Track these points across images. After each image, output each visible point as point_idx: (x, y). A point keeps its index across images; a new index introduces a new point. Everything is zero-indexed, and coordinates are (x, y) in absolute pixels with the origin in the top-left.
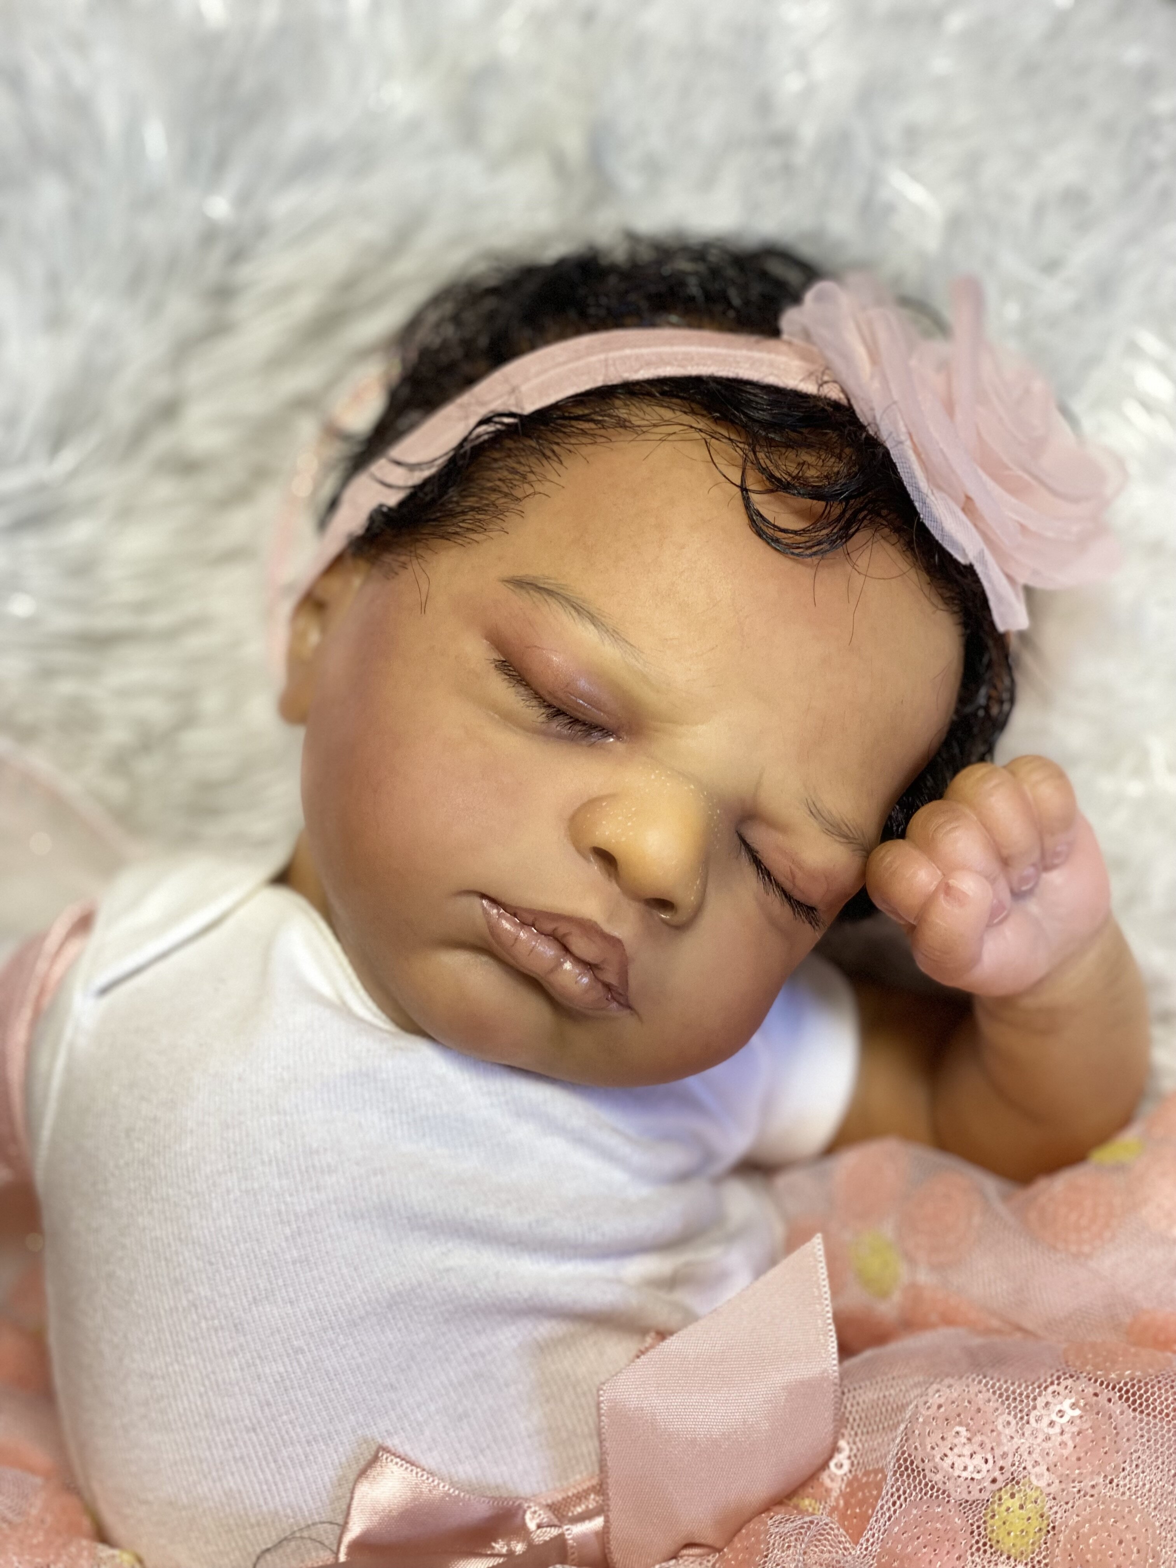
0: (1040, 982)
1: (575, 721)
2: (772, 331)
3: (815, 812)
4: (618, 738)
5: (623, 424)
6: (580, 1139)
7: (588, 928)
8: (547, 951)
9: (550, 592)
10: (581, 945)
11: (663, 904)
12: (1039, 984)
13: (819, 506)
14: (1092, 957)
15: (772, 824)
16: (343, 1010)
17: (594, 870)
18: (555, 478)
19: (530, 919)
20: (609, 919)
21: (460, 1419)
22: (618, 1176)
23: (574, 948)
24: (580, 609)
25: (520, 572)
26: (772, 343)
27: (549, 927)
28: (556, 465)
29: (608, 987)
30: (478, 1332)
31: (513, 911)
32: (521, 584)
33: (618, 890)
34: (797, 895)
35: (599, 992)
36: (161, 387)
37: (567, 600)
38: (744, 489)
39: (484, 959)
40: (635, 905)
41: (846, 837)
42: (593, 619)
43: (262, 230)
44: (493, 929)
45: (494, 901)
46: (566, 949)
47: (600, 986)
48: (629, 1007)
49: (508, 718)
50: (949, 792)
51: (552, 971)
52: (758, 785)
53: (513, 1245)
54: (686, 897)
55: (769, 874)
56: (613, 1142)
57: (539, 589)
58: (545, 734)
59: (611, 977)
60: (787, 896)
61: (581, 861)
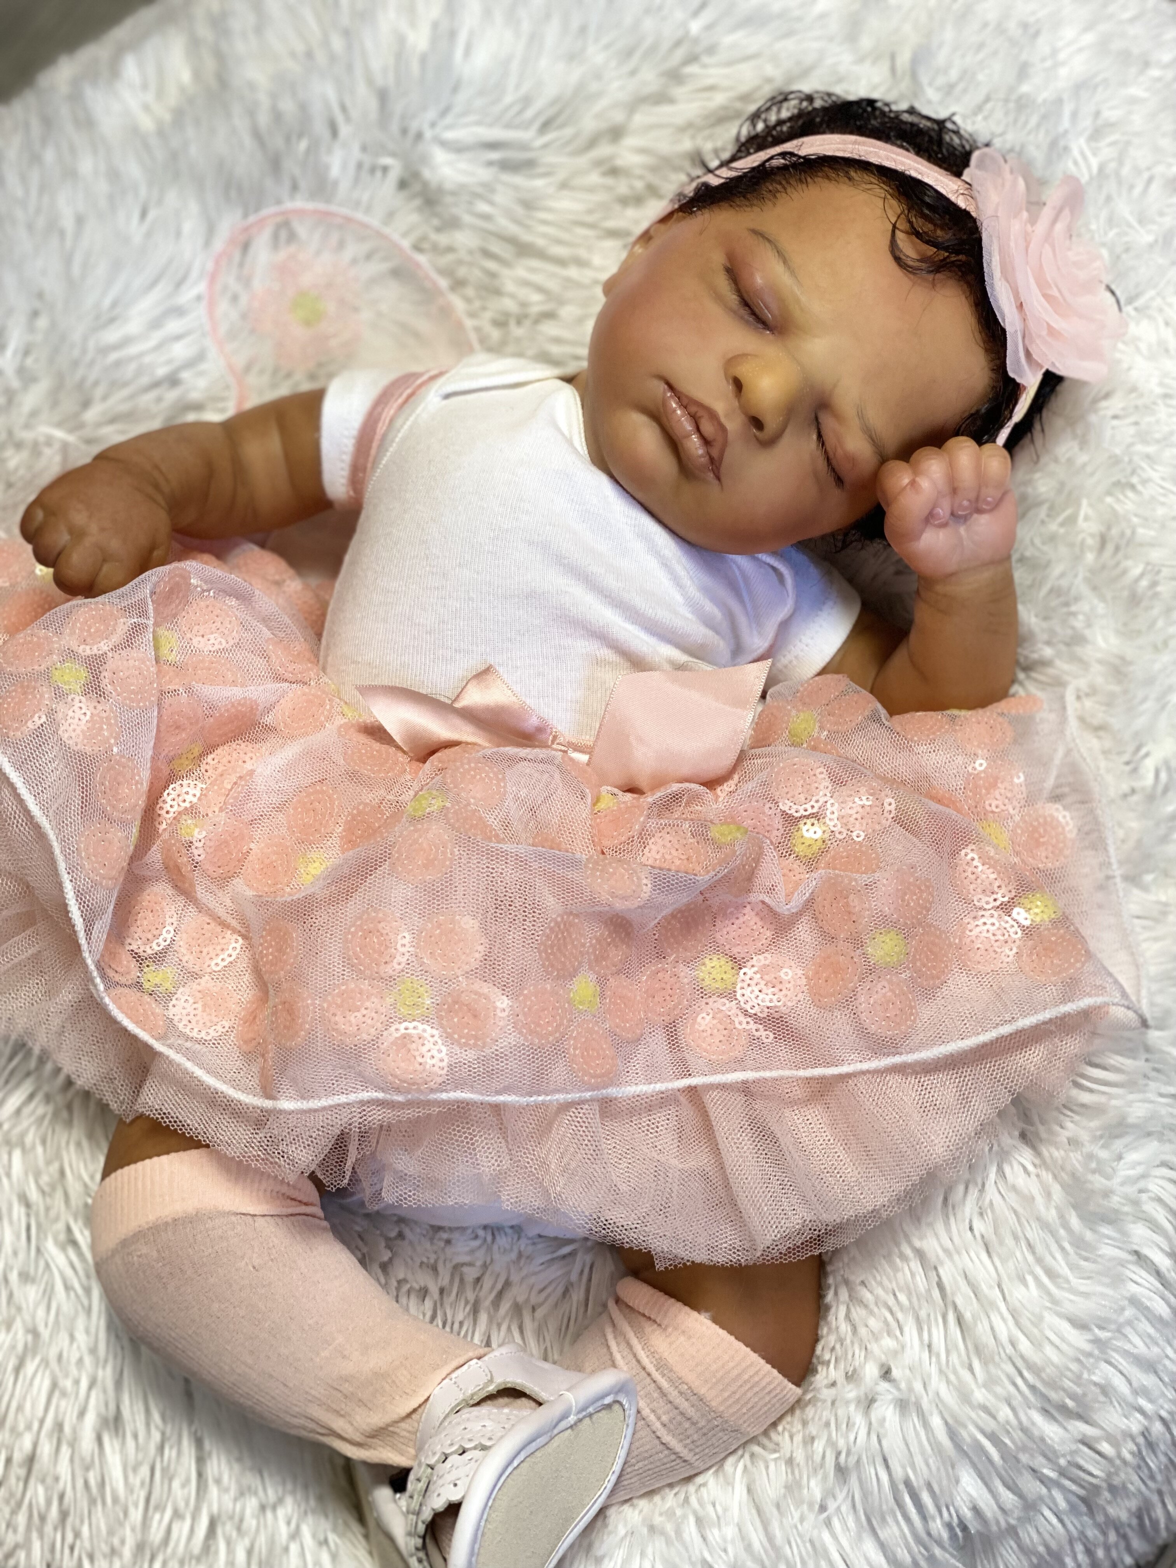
0: (952, 575)
1: (753, 313)
2: (958, 174)
3: (861, 416)
4: (772, 333)
6: (665, 565)
7: (713, 415)
8: (688, 426)
9: (769, 241)
10: (706, 427)
11: (757, 423)
12: (949, 577)
13: (931, 251)
14: (986, 575)
15: (837, 416)
16: (570, 442)
17: (730, 388)
19: (685, 402)
20: (726, 416)
21: (539, 675)
22: (679, 598)
23: (702, 428)
24: (781, 254)
25: (758, 228)
26: (955, 179)
27: (693, 409)
29: (711, 459)
30: (567, 635)
31: (679, 396)
32: (755, 232)
33: (737, 404)
34: (834, 462)
35: (704, 460)
36: (618, 117)
37: (776, 247)
38: (894, 227)
39: (654, 424)
40: (743, 416)
41: (873, 440)
42: (785, 261)
43: (711, 50)
44: (664, 403)
45: (671, 387)
46: (697, 427)
47: (707, 457)
48: (718, 478)
49: (719, 298)
50: (944, 447)
51: (685, 438)
52: (835, 386)
53: (606, 597)
54: (772, 423)
55: (823, 444)
56: (681, 572)
57: (765, 238)
58: (735, 312)
59: (715, 453)
60: (828, 460)
61: (725, 382)
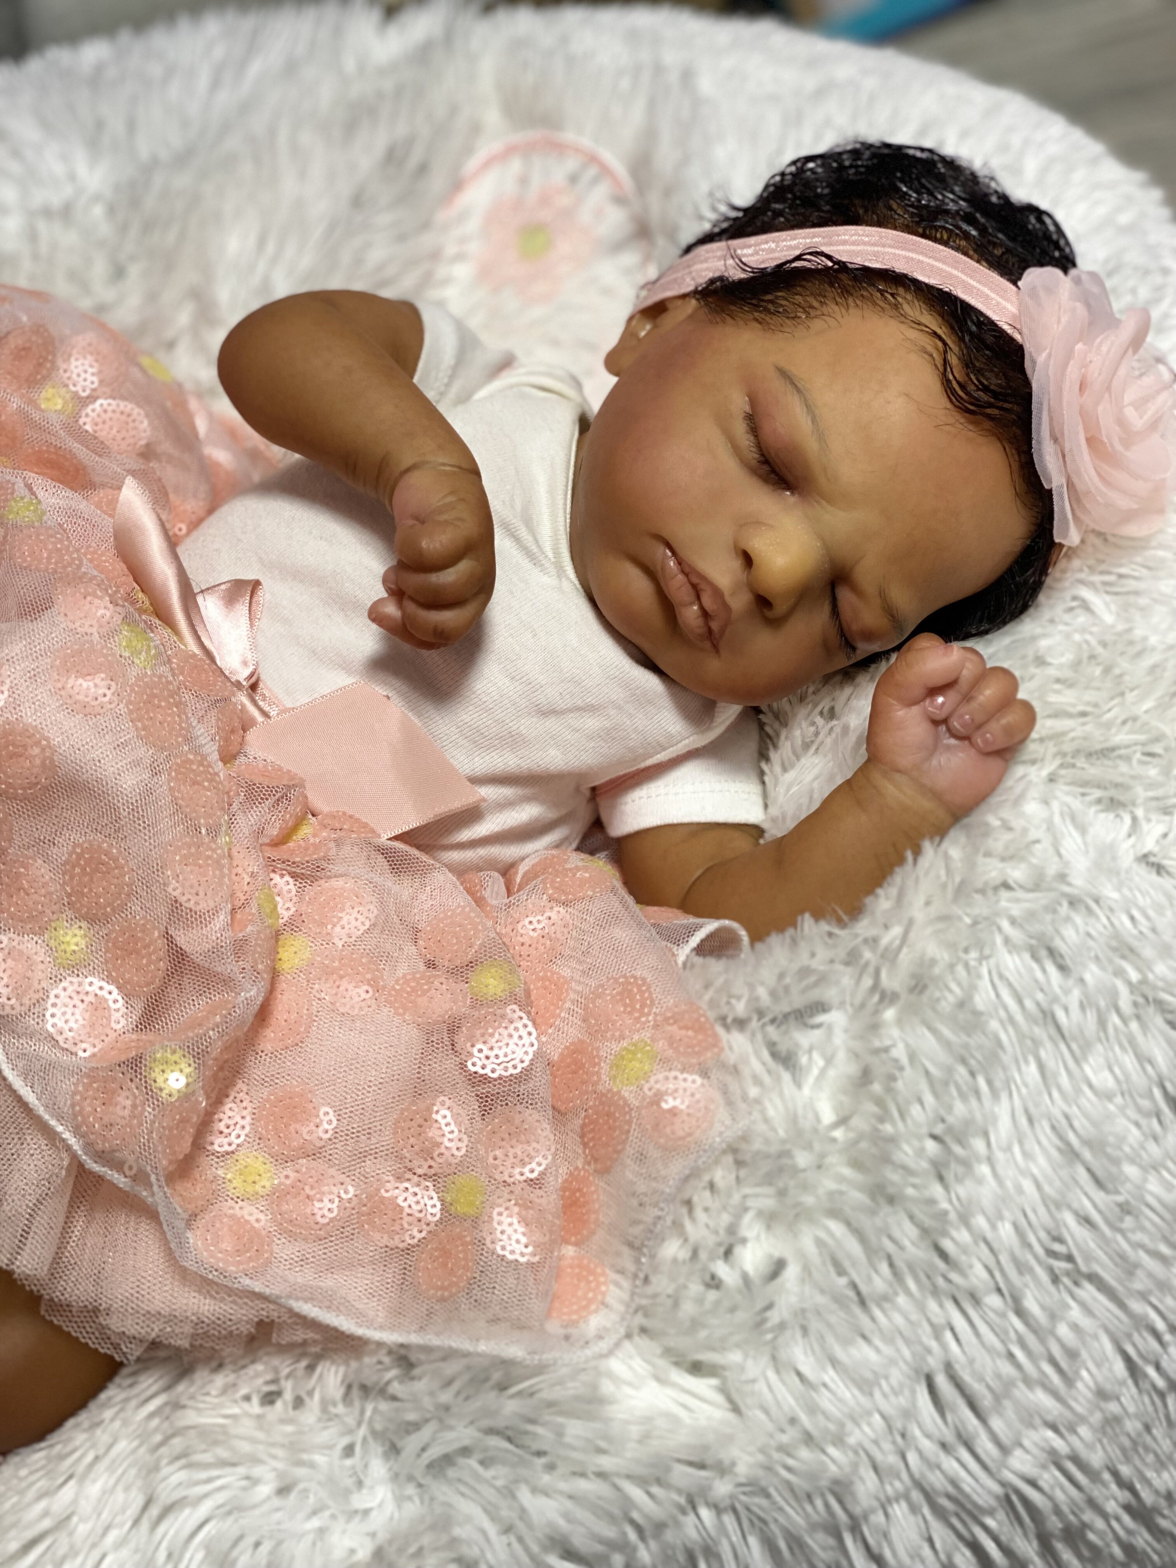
1: (773, 471)
3: (882, 595)
4: (792, 493)
5: (896, 306)
7: (717, 593)
8: (687, 593)
9: (798, 390)
10: (708, 601)
11: (766, 602)
14: (925, 803)
15: (855, 589)
17: (736, 564)
18: (839, 318)
19: (687, 570)
20: (733, 594)
23: (703, 600)
25: (786, 367)
27: (695, 580)
28: (843, 311)
29: (710, 631)
31: (680, 562)
32: (784, 374)
33: (745, 580)
34: (848, 634)
35: (702, 631)
37: (806, 400)
40: (749, 595)
41: (893, 617)
44: (662, 563)
45: (673, 552)
46: (698, 598)
47: (706, 629)
48: (716, 648)
49: (736, 449)
51: (685, 605)
52: (857, 563)
54: (781, 605)
55: (838, 615)
57: (793, 383)
59: (715, 625)
60: (842, 633)
61: (733, 553)
